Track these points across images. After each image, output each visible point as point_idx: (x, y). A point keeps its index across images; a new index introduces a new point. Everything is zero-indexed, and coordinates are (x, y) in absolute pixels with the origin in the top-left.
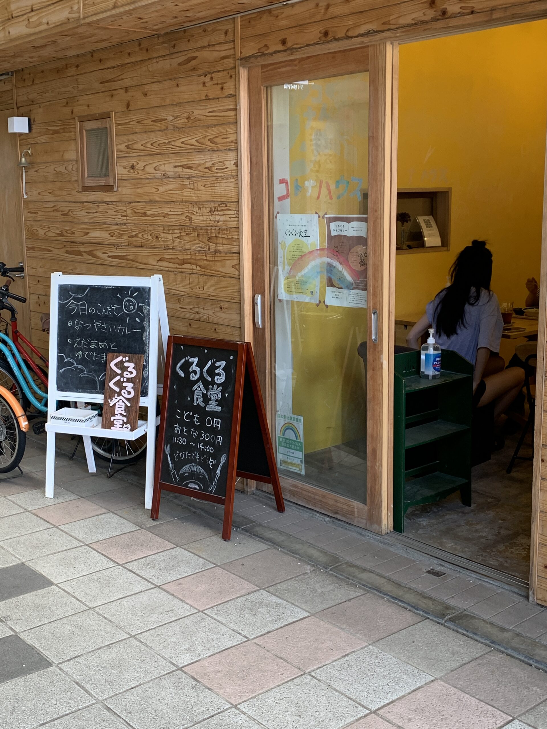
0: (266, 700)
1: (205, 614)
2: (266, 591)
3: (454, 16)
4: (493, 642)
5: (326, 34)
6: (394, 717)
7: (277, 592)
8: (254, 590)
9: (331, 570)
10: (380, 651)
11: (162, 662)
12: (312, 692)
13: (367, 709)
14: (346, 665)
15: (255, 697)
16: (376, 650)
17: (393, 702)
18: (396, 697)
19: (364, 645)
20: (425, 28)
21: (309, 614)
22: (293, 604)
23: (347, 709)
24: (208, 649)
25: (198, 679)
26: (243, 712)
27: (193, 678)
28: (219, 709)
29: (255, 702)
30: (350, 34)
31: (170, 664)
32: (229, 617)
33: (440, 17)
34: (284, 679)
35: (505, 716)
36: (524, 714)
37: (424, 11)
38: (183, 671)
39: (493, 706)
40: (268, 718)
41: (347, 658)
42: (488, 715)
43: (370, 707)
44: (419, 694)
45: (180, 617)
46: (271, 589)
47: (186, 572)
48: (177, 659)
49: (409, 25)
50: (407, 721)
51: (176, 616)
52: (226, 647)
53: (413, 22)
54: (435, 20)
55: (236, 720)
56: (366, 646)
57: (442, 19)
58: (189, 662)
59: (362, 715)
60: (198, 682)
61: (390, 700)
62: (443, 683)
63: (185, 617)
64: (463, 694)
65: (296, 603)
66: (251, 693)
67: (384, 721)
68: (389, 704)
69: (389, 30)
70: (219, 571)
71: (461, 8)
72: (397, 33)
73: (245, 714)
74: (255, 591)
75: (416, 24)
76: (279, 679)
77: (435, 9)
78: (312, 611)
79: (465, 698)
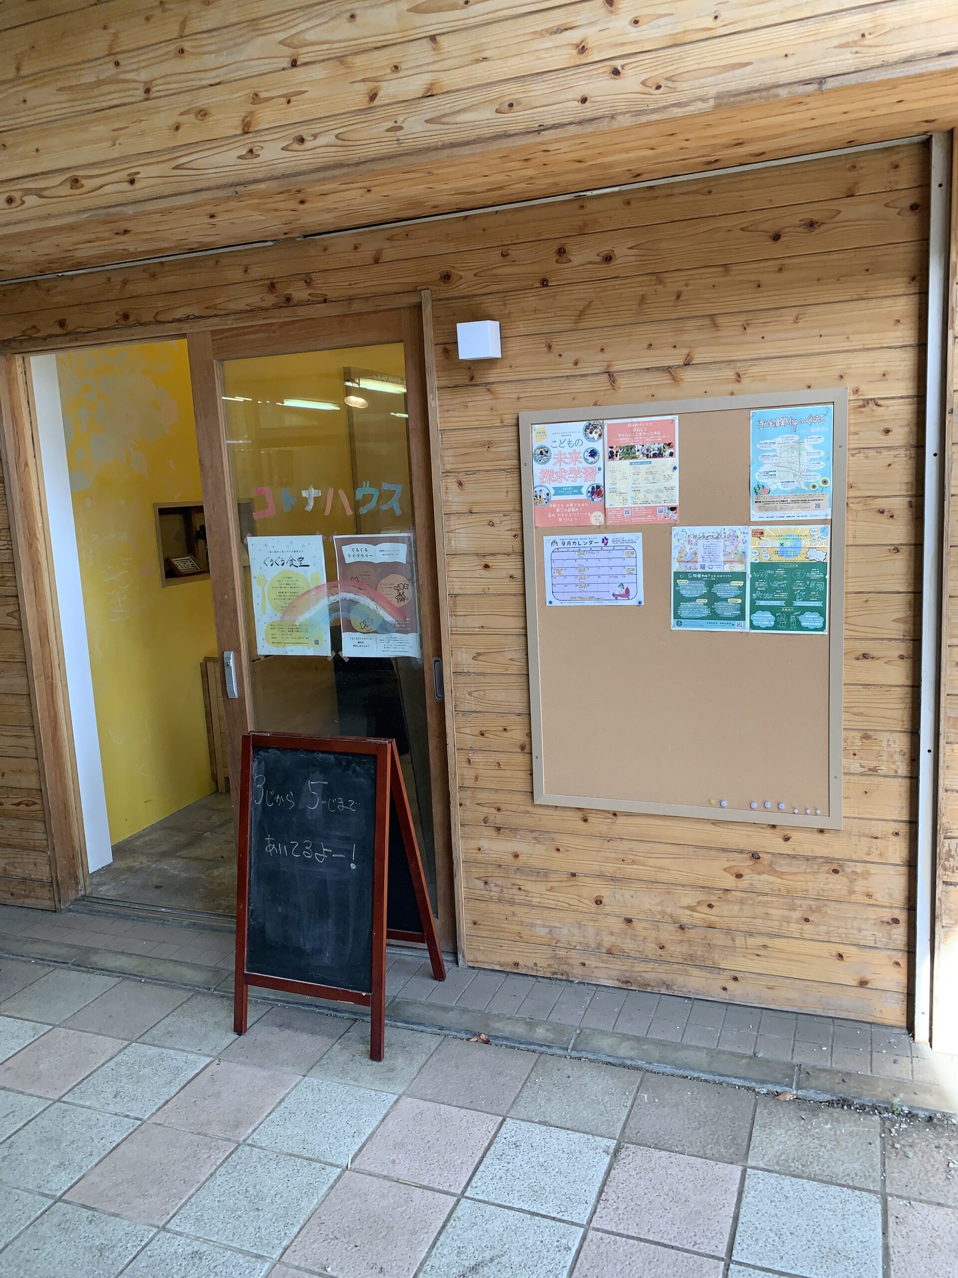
0: (203, 1202)
1: (64, 1102)
2: (139, 1043)
3: (300, 304)
4: (441, 1028)
5: (126, 317)
6: (373, 1165)
7: (154, 1040)
8: (122, 1047)
9: (215, 990)
10: (320, 1081)
11: (28, 1198)
12: (260, 1169)
13: (337, 1166)
14: (287, 1114)
15: (186, 1203)
16: (315, 1081)
17: (364, 1146)
18: (365, 1138)
19: (298, 1080)
20: (265, 316)
21: (211, 1059)
22: (183, 1051)
23: (314, 1176)
24: (91, 1155)
25: (93, 1206)
26: (177, 1233)
27: (85, 1207)
28: (141, 1241)
29: (189, 1211)
30: (160, 318)
31: (41, 1198)
32: (102, 1096)
33: (283, 304)
34: (215, 1163)
35: (494, 1117)
36: (512, 1107)
37: (261, 295)
38: (66, 1202)
39: (476, 1110)
40: (216, 1230)
41: (283, 1105)
42: (476, 1123)
43: (340, 1163)
44: (389, 1122)
45: (29, 1118)
46: (146, 1038)
47: (12, 1049)
48: (49, 1186)
49: (241, 312)
50: (391, 1165)
51: (22, 1119)
52: (115, 1144)
53: (248, 308)
54: (278, 307)
55: (173, 1250)
56: (301, 1081)
57: (287, 307)
58: (70, 1185)
59: (335, 1178)
60: (93, 1209)
61: (360, 1144)
62: (410, 1100)
63: (36, 1117)
64: (438, 1106)
65: (188, 1049)
66: (177, 1201)
67: (364, 1176)
68: (360, 1150)
69: (216, 316)
70: (62, 1032)
71: (309, 295)
72: (229, 320)
73: (181, 1234)
74: (125, 1047)
75: (251, 311)
76: (209, 1166)
77: (275, 295)
78: (214, 1054)
79: (443, 1110)
